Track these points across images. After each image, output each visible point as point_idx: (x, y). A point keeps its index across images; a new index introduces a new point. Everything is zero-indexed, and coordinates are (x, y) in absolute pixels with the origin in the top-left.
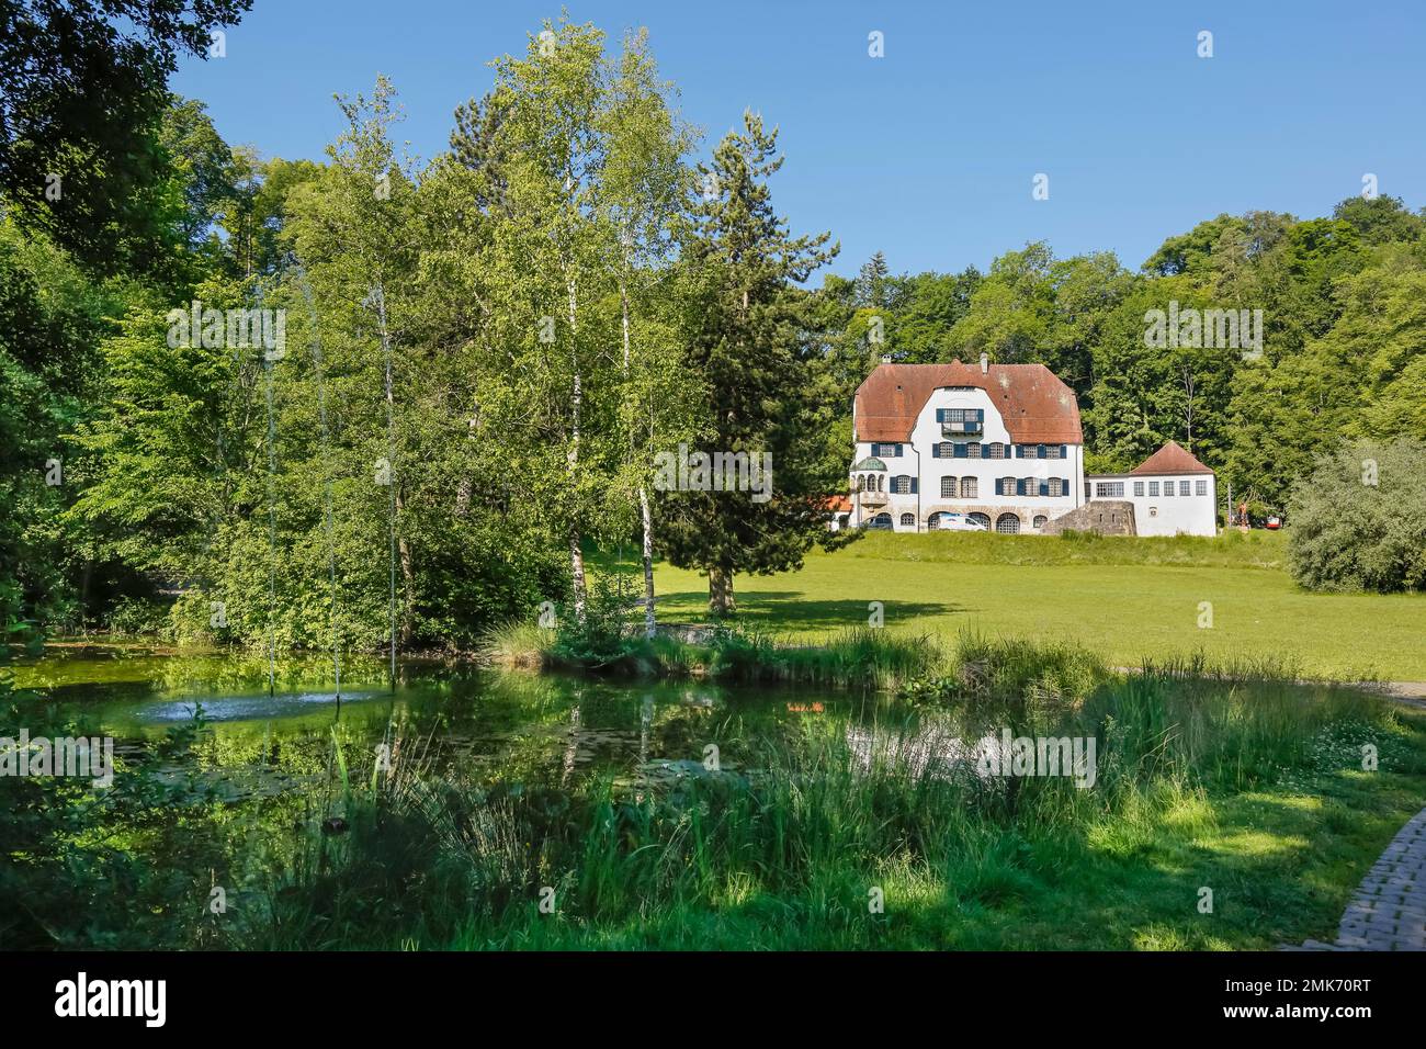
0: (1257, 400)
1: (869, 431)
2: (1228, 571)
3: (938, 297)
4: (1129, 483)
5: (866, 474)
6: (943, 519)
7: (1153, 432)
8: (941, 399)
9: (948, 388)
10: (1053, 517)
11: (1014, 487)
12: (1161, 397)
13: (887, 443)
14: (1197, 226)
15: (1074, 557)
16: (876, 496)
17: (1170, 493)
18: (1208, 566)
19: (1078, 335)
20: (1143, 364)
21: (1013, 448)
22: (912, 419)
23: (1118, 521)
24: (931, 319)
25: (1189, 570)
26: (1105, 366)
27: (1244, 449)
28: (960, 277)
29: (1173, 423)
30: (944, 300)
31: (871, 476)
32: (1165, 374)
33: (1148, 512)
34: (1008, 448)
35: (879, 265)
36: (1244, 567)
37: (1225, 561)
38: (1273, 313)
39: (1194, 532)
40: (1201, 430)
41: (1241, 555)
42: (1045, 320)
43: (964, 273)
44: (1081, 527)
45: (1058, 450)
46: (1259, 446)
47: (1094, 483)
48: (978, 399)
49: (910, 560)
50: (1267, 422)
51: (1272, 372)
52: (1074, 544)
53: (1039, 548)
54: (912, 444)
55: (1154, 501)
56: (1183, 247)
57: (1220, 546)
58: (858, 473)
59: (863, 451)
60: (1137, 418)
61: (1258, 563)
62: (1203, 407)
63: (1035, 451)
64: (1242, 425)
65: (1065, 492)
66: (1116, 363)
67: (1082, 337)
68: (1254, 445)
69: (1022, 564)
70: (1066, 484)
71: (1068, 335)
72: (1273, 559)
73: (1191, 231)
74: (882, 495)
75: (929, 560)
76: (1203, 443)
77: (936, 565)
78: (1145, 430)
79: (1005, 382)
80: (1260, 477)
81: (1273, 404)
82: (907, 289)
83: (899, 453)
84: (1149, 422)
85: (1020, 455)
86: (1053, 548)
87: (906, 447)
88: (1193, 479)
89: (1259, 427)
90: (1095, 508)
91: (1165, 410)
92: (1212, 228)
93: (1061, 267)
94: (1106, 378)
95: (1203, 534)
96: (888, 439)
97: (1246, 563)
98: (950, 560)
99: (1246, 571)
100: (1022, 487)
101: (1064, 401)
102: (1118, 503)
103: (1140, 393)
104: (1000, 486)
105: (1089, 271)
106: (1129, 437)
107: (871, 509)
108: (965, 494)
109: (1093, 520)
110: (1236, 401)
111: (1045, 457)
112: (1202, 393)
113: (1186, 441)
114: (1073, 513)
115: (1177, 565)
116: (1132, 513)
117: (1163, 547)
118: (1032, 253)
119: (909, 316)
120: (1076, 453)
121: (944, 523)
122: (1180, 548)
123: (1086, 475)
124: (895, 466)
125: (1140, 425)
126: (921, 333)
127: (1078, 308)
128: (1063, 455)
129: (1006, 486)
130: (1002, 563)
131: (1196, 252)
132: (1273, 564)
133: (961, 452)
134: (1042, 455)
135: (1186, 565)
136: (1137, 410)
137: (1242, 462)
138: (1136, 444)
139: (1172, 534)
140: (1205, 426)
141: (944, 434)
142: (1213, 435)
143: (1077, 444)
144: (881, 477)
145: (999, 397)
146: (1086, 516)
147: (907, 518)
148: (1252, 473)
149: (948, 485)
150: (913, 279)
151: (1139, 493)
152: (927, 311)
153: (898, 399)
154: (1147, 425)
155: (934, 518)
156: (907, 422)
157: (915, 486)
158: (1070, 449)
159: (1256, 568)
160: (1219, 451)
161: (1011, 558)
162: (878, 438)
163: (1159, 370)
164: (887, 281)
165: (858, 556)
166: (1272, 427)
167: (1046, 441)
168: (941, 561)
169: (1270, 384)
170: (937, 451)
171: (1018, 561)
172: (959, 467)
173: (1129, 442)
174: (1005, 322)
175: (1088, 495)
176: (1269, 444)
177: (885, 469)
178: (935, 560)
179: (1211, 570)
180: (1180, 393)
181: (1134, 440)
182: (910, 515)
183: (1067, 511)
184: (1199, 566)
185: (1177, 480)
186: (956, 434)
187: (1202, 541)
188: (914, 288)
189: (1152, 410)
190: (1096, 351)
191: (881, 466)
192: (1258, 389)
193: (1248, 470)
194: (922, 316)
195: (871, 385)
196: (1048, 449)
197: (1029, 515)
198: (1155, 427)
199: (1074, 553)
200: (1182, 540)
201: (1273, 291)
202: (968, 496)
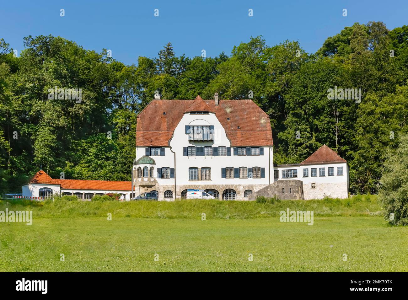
0: (370, 119)
1: (144, 140)
2: (352, 218)
3: (201, 68)
4: (300, 170)
5: (142, 166)
6: (189, 193)
7: (317, 143)
8: (188, 119)
9: (192, 113)
10: (256, 190)
11: (233, 173)
12: (321, 122)
13: (155, 147)
14: (343, 29)
15: (262, 213)
16: (148, 180)
17: (322, 175)
18: (340, 215)
19: (277, 88)
20: (311, 103)
21: (232, 149)
22: (171, 132)
23: (293, 192)
24: (197, 81)
25: (330, 218)
26: (291, 105)
27: (364, 148)
28: (217, 59)
29: (328, 137)
30: (204, 70)
31: (145, 168)
32: (323, 109)
33: (310, 186)
34: (229, 149)
35: (169, 51)
36: (361, 215)
37: (350, 212)
38: (380, 73)
39: (334, 197)
40: (343, 140)
41: (360, 209)
42: (260, 81)
43: (219, 57)
44: (270, 195)
45: (258, 150)
46: (372, 146)
47: (280, 170)
48: (211, 119)
49: (160, 218)
50: (376, 131)
51: (379, 103)
52: (263, 205)
53: (242, 208)
54: (171, 148)
55: (314, 180)
56: (336, 42)
57: (348, 204)
58: (138, 166)
59: (140, 152)
60: (308, 135)
61: (369, 213)
62: (344, 127)
63: (244, 150)
64: (363, 134)
65: (263, 175)
66: (296, 102)
67: (279, 89)
68: (369, 146)
69: (230, 218)
70: (263, 170)
71: (272, 88)
72: (377, 210)
73: (340, 33)
74: (152, 180)
75: (171, 218)
76: (344, 148)
77: (176, 220)
78: (313, 141)
79: (228, 110)
80: (372, 164)
81: (379, 122)
82: (185, 64)
83: (163, 153)
84: (316, 137)
85: (236, 153)
86: (251, 208)
87: (167, 150)
88: (335, 166)
89: (371, 135)
90: (280, 184)
91: (323, 130)
92: (351, 30)
93: (269, 51)
94: (292, 112)
95: (340, 197)
96: (156, 145)
97: (362, 213)
98: (186, 217)
99: (361, 218)
100: (237, 173)
101: (263, 121)
102: (293, 181)
103: (311, 120)
104: (224, 173)
105: (283, 51)
106: (304, 145)
107: (146, 188)
108: (203, 178)
109: (279, 192)
110: (360, 120)
111: (250, 154)
112: (343, 119)
113: (335, 147)
114: (267, 188)
115: (323, 215)
116: (302, 187)
117: (316, 205)
118: (255, 44)
119: (185, 79)
120: (268, 152)
121: (190, 195)
122: (326, 206)
123: (275, 165)
124: (161, 161)
125: (310, 138)
126: (191, 89)
127: (278, 73)
128: (262, 153)
129: (228, 173)
130: (217, 218)
131: (343, 44)
132: (377, 213)
133: (200, 152)
134: (249, 153)
135: (328, 215)
136: (309, 130)
137: (363, 156)
138: (308, 149)
139: (321, 197)
140: (344, 138)
141: (190, 141)
142: (349, 143)
143: (270, 147)
144: (152, 169)
145: (224, 119)
146: (275, 189)
147: (168, 193)
148: (368, 162)
149: (194, 173)
150: (187, 59)
151: (305, 175)
152: (194, 77)
153: (163, 121)
154: (314, 138)
155: (184, 193)
156: (168, 135)
157: (172, 173)
158: (266, 150)
159: (367, 215)
160: (352, 152)
161: (224, 215)
162: (149, 144)
163: (320, 106)
164: (173, 60)
165: (128, 216)
166: (379, 135)
167: (251, 144)
168: (180, 217)
169: (378, 110)
170: (186, 151)
171: (228, 216)
172: (200, 161)
173: (304, 148)
174: (235, 80)
175: (276, 177)
176: (377, 145)
177: (154, 163)
178: (176, 217)
179: (341, 218)
180: (332, 120)
181: (307, 147)
182: (170, 191)
183: (264, 187)
184: (336, 215)
185: (326, 167)
186: (197, 141)
187: (338, 201)
188: (188, 64)
189: (317, 130)
190: (286, 97)
191: (151, 162)
192: (371, 113)
193: (366, 161)
194: (192, 79)
195: (147, 112)
196: (253, 150)
197: (242, 189)
198: (318, 140)
199: (262, 210)
200: (327, 201)
201: (380, 60)
202: (206, 179)
